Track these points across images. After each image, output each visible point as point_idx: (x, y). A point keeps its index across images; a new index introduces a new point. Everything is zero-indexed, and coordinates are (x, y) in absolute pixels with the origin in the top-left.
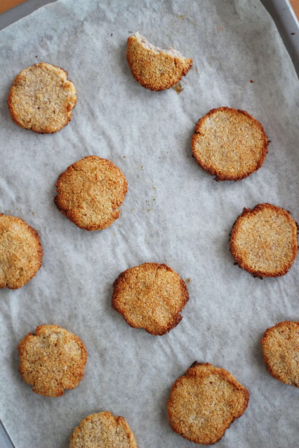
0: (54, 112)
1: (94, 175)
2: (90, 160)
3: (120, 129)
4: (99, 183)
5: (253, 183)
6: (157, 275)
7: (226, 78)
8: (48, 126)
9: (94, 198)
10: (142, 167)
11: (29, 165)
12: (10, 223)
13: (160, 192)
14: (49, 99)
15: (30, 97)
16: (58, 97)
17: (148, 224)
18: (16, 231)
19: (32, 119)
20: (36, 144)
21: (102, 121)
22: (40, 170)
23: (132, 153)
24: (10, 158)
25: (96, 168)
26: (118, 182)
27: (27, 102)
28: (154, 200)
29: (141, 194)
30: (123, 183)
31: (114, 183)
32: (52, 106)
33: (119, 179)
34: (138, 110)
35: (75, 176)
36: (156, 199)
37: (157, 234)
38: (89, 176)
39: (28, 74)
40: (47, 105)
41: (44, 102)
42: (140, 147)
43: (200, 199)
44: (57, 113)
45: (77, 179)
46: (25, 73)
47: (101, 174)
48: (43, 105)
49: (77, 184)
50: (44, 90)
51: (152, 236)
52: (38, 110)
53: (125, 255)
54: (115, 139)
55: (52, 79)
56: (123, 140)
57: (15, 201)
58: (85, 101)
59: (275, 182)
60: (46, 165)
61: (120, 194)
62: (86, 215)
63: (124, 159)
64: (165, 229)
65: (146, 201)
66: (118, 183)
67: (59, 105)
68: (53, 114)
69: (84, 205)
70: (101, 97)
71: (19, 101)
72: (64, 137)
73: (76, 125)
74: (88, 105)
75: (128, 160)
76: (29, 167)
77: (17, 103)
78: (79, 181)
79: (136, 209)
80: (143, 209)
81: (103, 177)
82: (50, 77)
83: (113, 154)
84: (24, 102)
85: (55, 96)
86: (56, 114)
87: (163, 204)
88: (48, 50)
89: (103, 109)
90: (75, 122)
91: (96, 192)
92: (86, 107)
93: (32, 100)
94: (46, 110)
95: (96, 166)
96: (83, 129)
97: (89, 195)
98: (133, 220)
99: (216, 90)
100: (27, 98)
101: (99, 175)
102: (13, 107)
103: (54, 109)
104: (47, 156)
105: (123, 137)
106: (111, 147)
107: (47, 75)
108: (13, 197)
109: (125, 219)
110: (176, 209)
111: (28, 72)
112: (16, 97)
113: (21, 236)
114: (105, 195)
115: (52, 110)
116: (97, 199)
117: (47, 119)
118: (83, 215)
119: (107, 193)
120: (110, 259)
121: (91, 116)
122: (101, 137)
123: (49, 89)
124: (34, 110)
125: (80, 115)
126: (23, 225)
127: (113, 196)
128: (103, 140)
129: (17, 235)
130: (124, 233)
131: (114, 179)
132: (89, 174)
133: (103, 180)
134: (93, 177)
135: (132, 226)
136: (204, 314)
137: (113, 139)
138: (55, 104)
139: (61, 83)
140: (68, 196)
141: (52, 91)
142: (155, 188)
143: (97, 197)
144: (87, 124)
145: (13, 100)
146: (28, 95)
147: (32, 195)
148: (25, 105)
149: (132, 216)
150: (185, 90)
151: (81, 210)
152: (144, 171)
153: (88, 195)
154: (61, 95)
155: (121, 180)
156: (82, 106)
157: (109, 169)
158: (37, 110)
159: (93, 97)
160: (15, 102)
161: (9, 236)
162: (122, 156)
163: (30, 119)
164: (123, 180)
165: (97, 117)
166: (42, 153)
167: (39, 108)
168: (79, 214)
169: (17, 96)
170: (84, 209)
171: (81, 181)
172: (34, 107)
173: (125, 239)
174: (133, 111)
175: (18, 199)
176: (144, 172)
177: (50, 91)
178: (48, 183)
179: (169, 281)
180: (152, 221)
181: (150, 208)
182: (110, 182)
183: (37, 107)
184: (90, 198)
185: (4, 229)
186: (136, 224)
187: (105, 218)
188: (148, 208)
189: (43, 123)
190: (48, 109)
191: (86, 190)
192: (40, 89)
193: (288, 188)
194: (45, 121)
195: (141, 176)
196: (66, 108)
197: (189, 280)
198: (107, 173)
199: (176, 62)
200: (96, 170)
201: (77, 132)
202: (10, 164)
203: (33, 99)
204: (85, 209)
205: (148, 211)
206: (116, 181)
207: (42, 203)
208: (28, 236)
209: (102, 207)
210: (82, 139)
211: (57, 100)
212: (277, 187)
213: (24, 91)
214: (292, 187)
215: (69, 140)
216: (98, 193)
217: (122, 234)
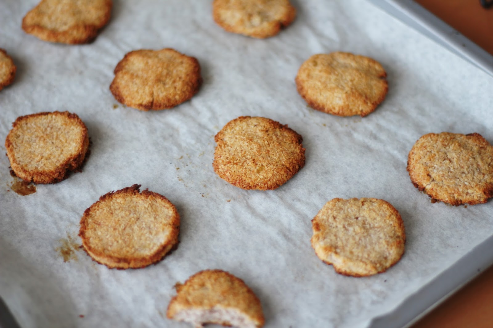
0: (335, 218)
1: (258, 163)
2: (269, 180)
3: (244, 228)
4: (249, 157)
5: (58, 214)
6: (152, 94)
7: (119, 314)
8: (337, 202)
9: (250, 141)
10: (203, 196)
11: (348, 168)
12: (347, 103)
13: (173, 178)
14: (347, 230)
15: (374, 227)
16: (335, 235)
17: (179, 146)
18: (336, 97)
19: (361, 205)
20: (348, 190)
21: (272, 232)
22: (333, 166)
23: (220, 207)
24: (376, 169)
25: (258, 172)
26: (225, 165)
27: (375, 220)
28: (178, 169)
29: (196, 171)
30: (220, 167)
31: (229, 162)
32: (340, 223)
33: (226, 168)
34: (227, 253)
35: (283, 159)
36: (175, 169)
37: (164, 138)
38: (265, 162)
39: (386, 250)
40: (346, 223)
41: (352, 226)
42: (212, 215)
43: (121, 182)
44: (330, 217)
45: (278, 156)
46: (391, 252)
47: (249, 167)
48: (352, 221)
49: (277, 152)
50: (357, 238)
51: (171, 136)
52: (356, 216)
53: (198, 113)
54: (246, 216)
55: (351, 253)
56: (236, 217)
57: (352, 132)
58: (300, 248)
59: (30, 222)
60: (327, 172)
61: (220, 155)
62: (255, 126)
63: (228, 199)
64: (156, 144)
65: (187, 165)
66: (225, 163)
67: (331, 227)
68: (335, 216)
69: (260, 134)
70: (280, 256)
71: (385, 218)
72: (315, 205)
73: (304, 221)
74: (295, 245)
75: (223, 199)
76: (348, 166)
77: (387, 216)
78: (275, 155)
79: (198, 156)
80: (189, 158)
81: (246, 165)
82: (356, 254)
83: (245, 201)
84: (378, 219)
85: (341, 234)
86: (331, 215)
87: (166, 166)
88: (373, 291)
89: (274, 244)
90: (305, 223)
91: (249, 149)
92: (298, 242)
93: (370, 225)
94: (347, 218)
95: (259, 175)
96: (292, 218)
97: (257, 143)
98: (198, 145)
99: (128, 298)
100: (376, 225)
101: (252, 165)
102: (391, 211)
103: (336, 221)
104: (329, 181)
105: (237, 221)
106: (249, 207)
107: (360, 255)
108: (356, 135)
109: (209, 144)
110: (148, 165)
111: (388, 254)
112: (391, 223)
113: (328, 94)
114: (238, 148)
115: (338, 219)
116: (246, 141)
117: (341, 209)
118: (259, 125)
119: (236, 150)
120: (216, 105)
121: (287, 233)
122: (266, 215)
123: (351, 241)
124: (362, 215)
125: (303, 231)
126: (331, 108)
127: (227, 151)
128: (262, 213)
129: (333, 93)
130: (206, 131)
131: (231, 166)
132: (264, 164)
133: (245, 161)
134: (259, 161)
135: (198, 140)
136: (89, 83)
137: (249, 216)
138: (337, 227)
139: (338, 251)
140: (285, 140)
141: (347, 240)
142: (180, 180)
143: (247, 144)
144: (290, 225)
145: (395, 218)
146: (378, 228)
147: (332, 140)
148: (376, 216)
149: (201, 149)
150: (170, 287)
151: (263, 128)
152: (199, 193)
153: (259, 143)
154: (333, 238)
155: (222, 169)
156: (303, 242)
157: (242, 176)
158: (358, 215)
159: (291, 254)
160: (390, 216)
161: (343, 89)
162: (232, 201)
163: (363, 205)
164: (221, 170)
165: (278, 234)
166: (337, 184)
167: (357, 218)
168: (263, 124)
169: (391, 225)
170: (260, 130)
171: (273, 155)
172: (363, 218)
173: (201, 126)
174: (233, 249)
175: (349, 135)
176: (199, 191)
177: (348, 239)
178: (318, 156)
179: (136, 94)
180: (175, 149)
181: (181, 160)
182: (235, 162)
183: (359, 219)
184: (255, 140)
185: (351, 93)
186: (193, 142)
187: (231, 129)
188: (182, 160)
189: (344, 204)
190: (344, 219)
191: (263, 147)
192: (363, 239)
193: (11, 217)
194: (342, 206)
195: (202, 187)
196: (320, 224)
197: (115, 107)
198: (242, 171)
199: (187, 302)
200: (257, 170)
201: (299, 213)
202: (373, 164)
203: (368, 226)
204: (258, 131)
205: (182, 157)
206: (228, 165)
207: (318, 136)
208: (321, 98)
209: (237, 136)
210: (291, 207)
211: (336, 232)
212: (26, 217)
213: (384, 231)
214: (7, 220)
215: (307, 204)
216: (246, 148)
217: (209, 130)
